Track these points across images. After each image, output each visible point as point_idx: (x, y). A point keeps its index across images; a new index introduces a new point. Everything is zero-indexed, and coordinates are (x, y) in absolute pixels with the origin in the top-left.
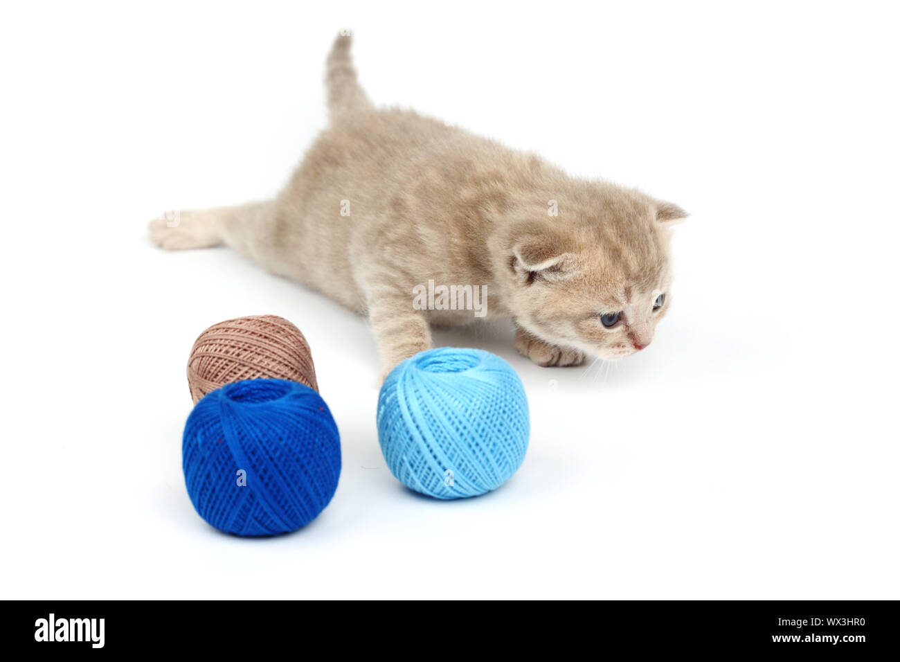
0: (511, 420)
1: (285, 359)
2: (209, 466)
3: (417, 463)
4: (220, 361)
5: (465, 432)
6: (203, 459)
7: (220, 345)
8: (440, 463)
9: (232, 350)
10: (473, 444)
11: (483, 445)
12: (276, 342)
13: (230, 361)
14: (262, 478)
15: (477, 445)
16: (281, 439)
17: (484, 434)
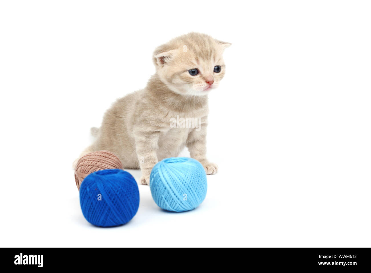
0: (202, 180)
1: (113, 164)
2: (92, 199)
3: (168, 198)
4: (89, 166)
5: (186, 184)
6: (89, 197)
7: (89, 161)
8: (177, 197)
9: (93, 162)
10: (189, 189)
11: (192, 189)
12: (110, 158)
13: (93, 166)
14: (113, 202)
15: (190, 189)
16: (119, 187)
17: (193, 185)
